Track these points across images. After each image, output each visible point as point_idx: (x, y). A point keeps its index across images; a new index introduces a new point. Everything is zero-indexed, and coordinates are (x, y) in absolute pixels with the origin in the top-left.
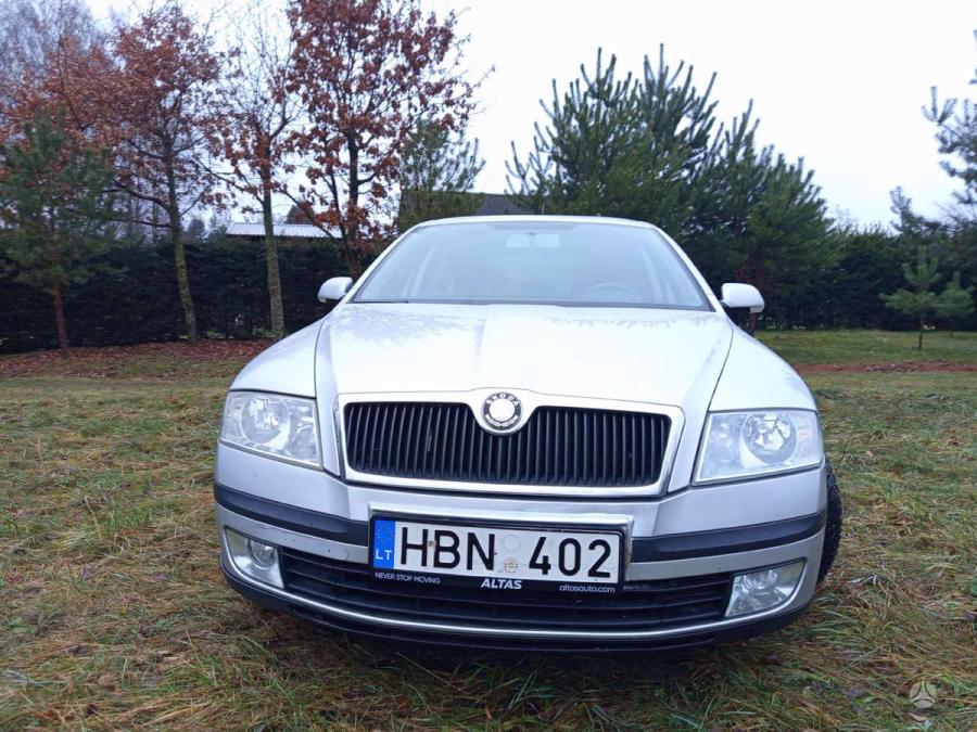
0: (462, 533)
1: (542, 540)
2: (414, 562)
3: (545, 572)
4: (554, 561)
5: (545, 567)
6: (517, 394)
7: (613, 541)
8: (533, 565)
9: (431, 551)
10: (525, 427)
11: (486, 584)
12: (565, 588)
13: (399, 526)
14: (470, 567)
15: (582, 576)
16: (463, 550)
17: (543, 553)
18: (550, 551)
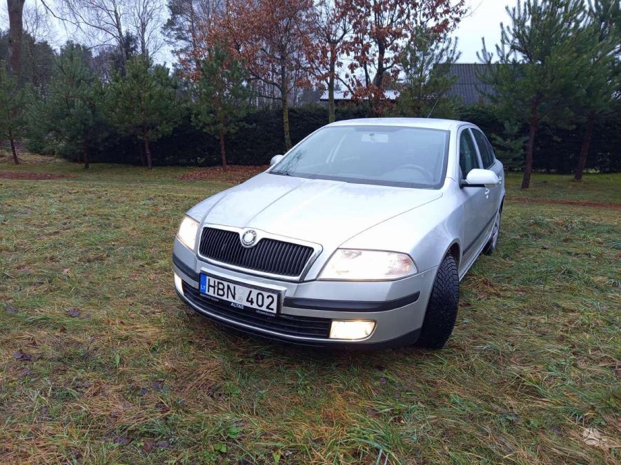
0: (226, 284)
1: (251, 292)
2: (211, 292)
3: (252, 304)
4: (255, 300)
5: (252, 302)
6: (257, 231)
7: (275, 297)
8: (248, 300)
9: (216, 289)
10: (256, 246)
11: (232, 305)
12: (258, 312)
13: (208, 278)
14: (228, 297)
15: (264, 308)
16: (226, 290)
17: (251, 297)
18: (254, 296)
